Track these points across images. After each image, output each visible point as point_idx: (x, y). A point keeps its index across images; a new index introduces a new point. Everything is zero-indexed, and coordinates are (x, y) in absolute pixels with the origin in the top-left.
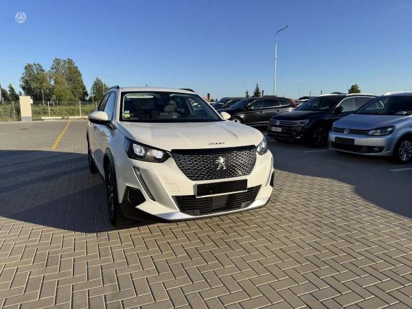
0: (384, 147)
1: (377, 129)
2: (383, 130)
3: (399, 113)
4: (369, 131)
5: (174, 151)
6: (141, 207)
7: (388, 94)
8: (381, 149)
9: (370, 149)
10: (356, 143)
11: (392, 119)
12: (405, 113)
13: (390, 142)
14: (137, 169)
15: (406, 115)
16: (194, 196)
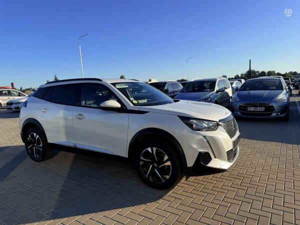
2: (206, 101)
14: (205, 137)
15: (210, 91)
16: (232, 150)
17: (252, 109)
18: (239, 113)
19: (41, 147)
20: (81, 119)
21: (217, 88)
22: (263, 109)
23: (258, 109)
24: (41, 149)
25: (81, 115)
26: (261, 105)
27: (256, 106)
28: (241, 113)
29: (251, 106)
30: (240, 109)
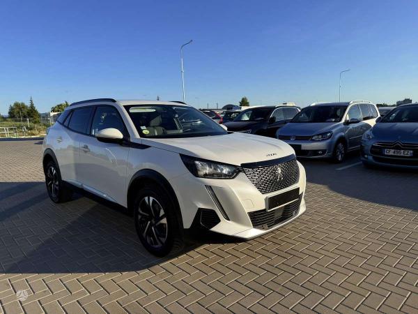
0: (326, 150)
1: (318, 135)
2: (324, 136)
3: (329, 120)
4: (313, 136)
5: (244, 165)
6: (216, 229)
7: (313, 104)
8: (324, 151)
9: (315, 152)
10: (303, 148)
11: (327, 126)
12: (334, 120)
13: (330, 145)
14: (210, 188)
15: (335, 121)
16: (264, 210)
17: (391, 152)
18: (370, 158)
19: (57, 185)
20: (86, 152)
21: (346, 117)
22: (409, 153)
23: (402, 153)
24: (57, 188)
25: (86, 147)
26: (406, 147)
27: (398, 148)
28: (374, 157)
29: (390, 147)
30: (371, 151)
